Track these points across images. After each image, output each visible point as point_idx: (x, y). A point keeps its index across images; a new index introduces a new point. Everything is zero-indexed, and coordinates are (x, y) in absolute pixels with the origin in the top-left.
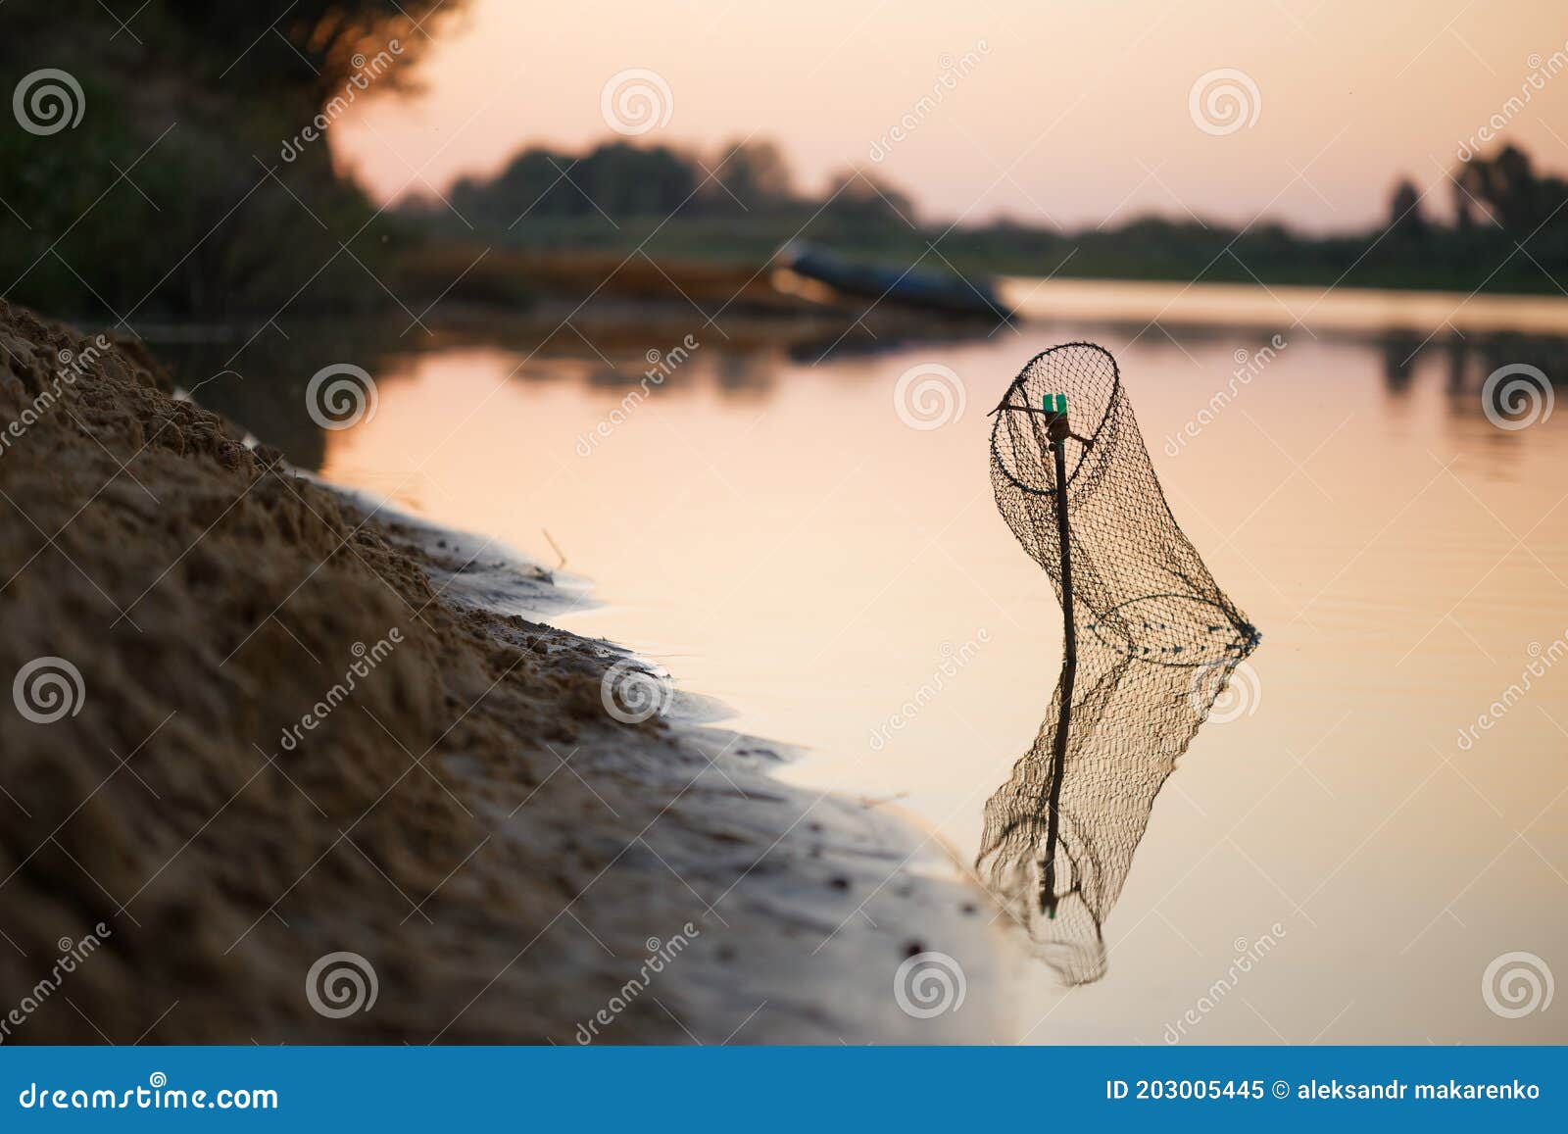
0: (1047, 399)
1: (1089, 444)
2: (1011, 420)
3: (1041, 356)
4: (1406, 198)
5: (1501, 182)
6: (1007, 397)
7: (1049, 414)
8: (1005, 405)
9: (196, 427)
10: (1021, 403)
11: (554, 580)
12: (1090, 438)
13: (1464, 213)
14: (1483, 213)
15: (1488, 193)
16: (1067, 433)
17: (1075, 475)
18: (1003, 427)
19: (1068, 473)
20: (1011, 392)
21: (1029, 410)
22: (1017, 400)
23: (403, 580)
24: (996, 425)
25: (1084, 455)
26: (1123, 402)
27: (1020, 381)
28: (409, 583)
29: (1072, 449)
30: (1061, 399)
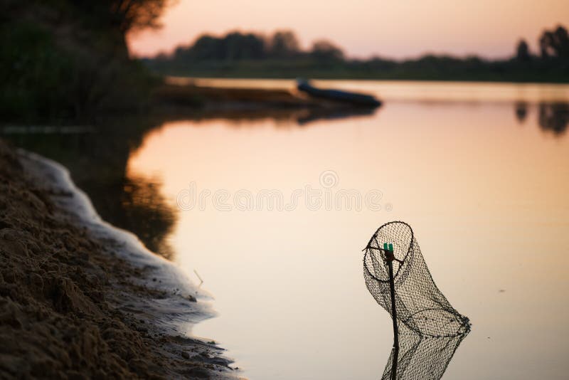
0: (385, 245)
1: (402, 263)
2: (372, 253)
3: (383, 226)
4: (523, 47)
5: (557, 40)
6: (369, 243)
7: (386, 251)
8: (369, 247)
9: (49, 274)
10: (376, 246)
11: (197, 300)
12: (402, 260)
13: (544, 52)
14: (551, 51)
15: (552, 44)
16: (394, 259)
17: (397, 275)
18: (368, 255)
19: (394, 274)
20: (371, 241)
21: (379, 249)
22: (374, 245)
23: (130, 344)
24: (366, 255)
25: (400, 267)
26: (415, 244)
27: (375, 236)
28: (132, 345)
29: (395, 265)
30: (391, 245)
